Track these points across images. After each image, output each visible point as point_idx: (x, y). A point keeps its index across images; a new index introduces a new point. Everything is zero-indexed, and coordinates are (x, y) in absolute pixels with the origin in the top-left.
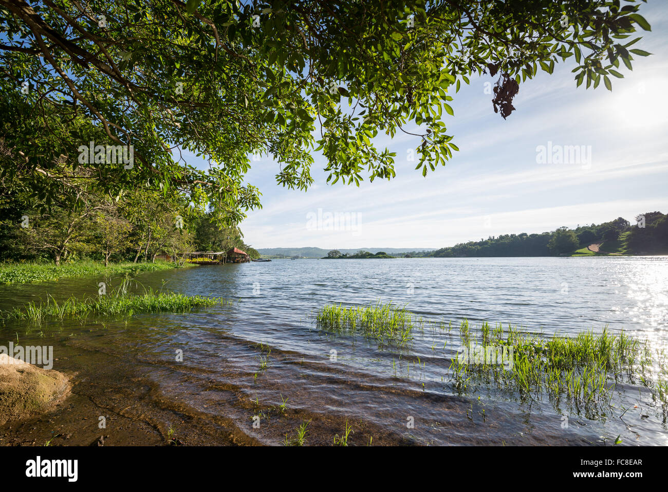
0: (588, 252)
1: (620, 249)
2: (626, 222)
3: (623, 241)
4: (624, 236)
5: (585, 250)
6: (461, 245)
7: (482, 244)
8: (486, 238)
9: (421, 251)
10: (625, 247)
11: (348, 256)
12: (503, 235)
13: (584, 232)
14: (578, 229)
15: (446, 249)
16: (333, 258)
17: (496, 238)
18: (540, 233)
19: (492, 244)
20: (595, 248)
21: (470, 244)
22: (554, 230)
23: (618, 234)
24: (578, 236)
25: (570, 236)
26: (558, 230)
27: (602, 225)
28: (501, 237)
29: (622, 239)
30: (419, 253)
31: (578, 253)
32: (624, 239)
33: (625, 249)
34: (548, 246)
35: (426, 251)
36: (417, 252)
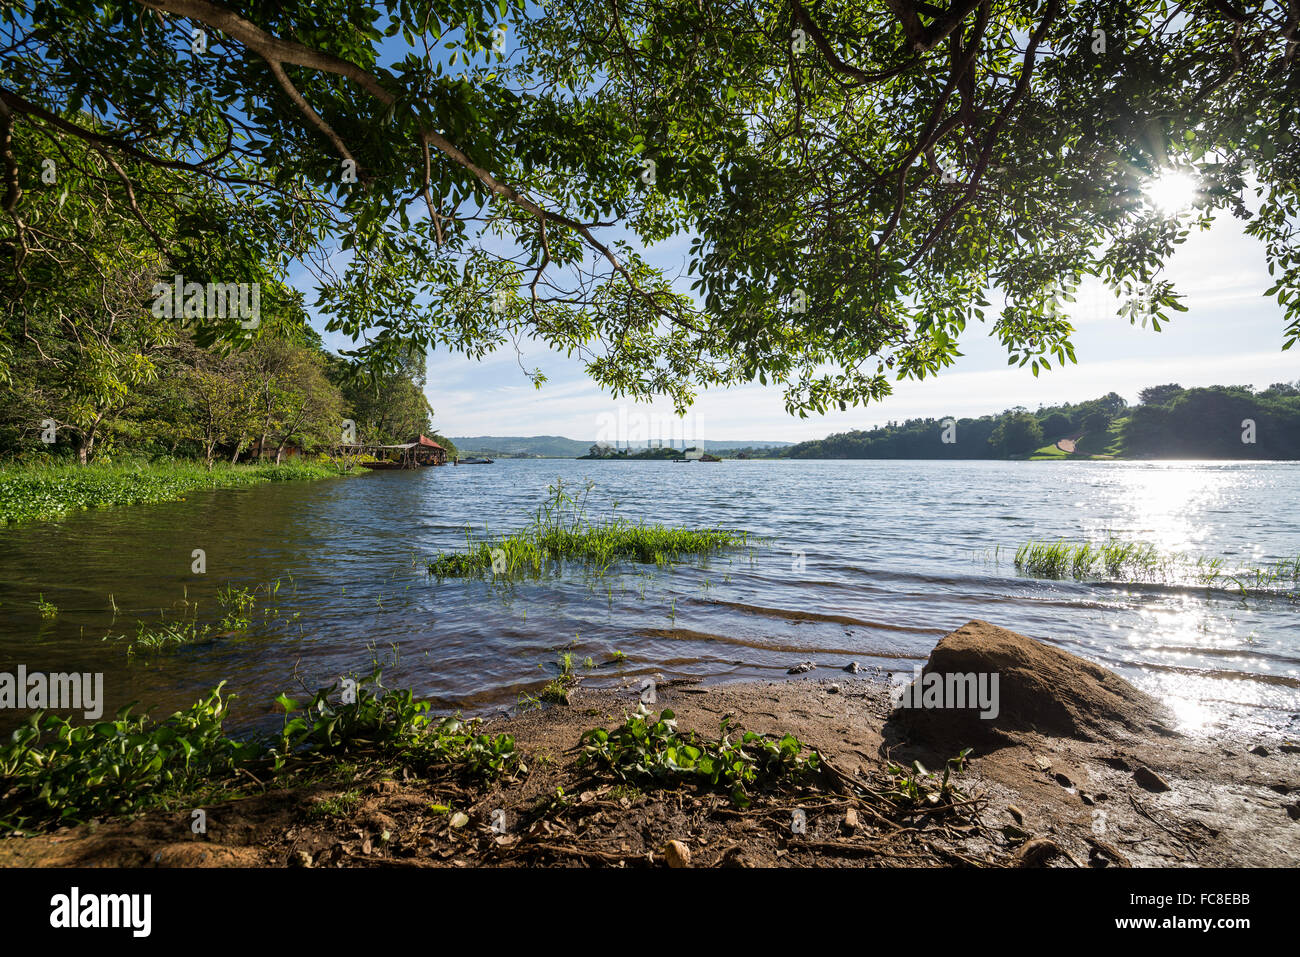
0: (1057, 451)
1: (1110, 448)
2: (1121, 400)
3: (1116, 435)
4: (1117, 425)
5: (1051, 449)
6: (838, 435)
7: (875, 434)
8: (882, 425)
9: (762, 447)
10: (1118, 444)
11: (629, 454)
12: (913, 419)
13: (1051, 418)
14: (1041, 412)
15: (812, 444)
16: (599, 457)
17: (899, 425)
18: (975, 416)
19: (893, 435)
20: (1068, 445)
21: (855, 434)
22: (1000, 412)
23: (1107, 421)
24: (1041, 424)
25: (1028, 423)
26: (1007, 412)
27: (1082, 405)
28: (909, 423)
29: (1113, 431)
30: (759, 450)
31: (1040, 454)
32: (1118, 430)
33: (1118, 448)
34: (990, 440)
35: (772, 447)
36: (754, 448)
